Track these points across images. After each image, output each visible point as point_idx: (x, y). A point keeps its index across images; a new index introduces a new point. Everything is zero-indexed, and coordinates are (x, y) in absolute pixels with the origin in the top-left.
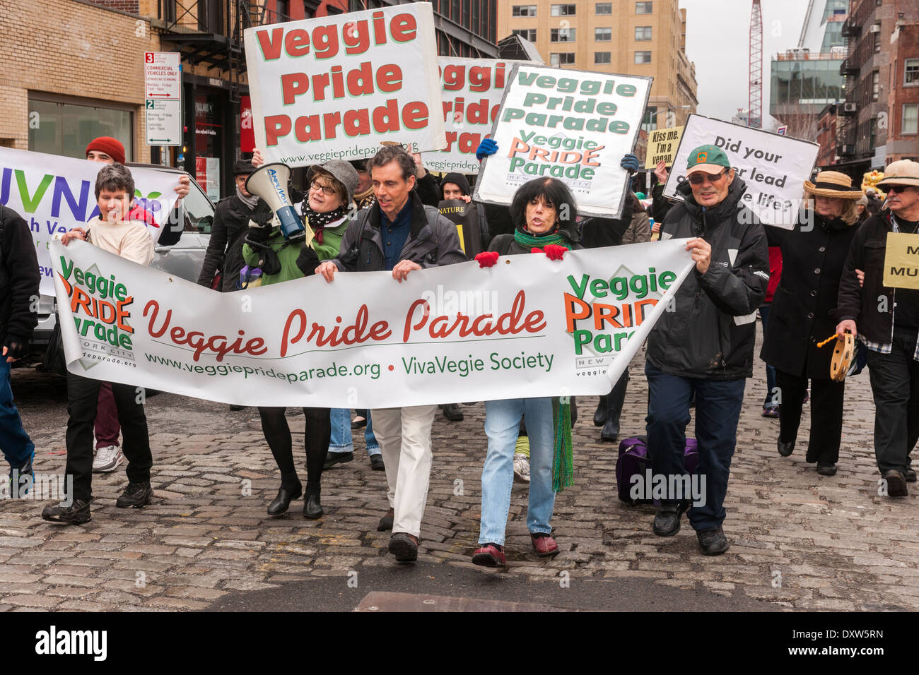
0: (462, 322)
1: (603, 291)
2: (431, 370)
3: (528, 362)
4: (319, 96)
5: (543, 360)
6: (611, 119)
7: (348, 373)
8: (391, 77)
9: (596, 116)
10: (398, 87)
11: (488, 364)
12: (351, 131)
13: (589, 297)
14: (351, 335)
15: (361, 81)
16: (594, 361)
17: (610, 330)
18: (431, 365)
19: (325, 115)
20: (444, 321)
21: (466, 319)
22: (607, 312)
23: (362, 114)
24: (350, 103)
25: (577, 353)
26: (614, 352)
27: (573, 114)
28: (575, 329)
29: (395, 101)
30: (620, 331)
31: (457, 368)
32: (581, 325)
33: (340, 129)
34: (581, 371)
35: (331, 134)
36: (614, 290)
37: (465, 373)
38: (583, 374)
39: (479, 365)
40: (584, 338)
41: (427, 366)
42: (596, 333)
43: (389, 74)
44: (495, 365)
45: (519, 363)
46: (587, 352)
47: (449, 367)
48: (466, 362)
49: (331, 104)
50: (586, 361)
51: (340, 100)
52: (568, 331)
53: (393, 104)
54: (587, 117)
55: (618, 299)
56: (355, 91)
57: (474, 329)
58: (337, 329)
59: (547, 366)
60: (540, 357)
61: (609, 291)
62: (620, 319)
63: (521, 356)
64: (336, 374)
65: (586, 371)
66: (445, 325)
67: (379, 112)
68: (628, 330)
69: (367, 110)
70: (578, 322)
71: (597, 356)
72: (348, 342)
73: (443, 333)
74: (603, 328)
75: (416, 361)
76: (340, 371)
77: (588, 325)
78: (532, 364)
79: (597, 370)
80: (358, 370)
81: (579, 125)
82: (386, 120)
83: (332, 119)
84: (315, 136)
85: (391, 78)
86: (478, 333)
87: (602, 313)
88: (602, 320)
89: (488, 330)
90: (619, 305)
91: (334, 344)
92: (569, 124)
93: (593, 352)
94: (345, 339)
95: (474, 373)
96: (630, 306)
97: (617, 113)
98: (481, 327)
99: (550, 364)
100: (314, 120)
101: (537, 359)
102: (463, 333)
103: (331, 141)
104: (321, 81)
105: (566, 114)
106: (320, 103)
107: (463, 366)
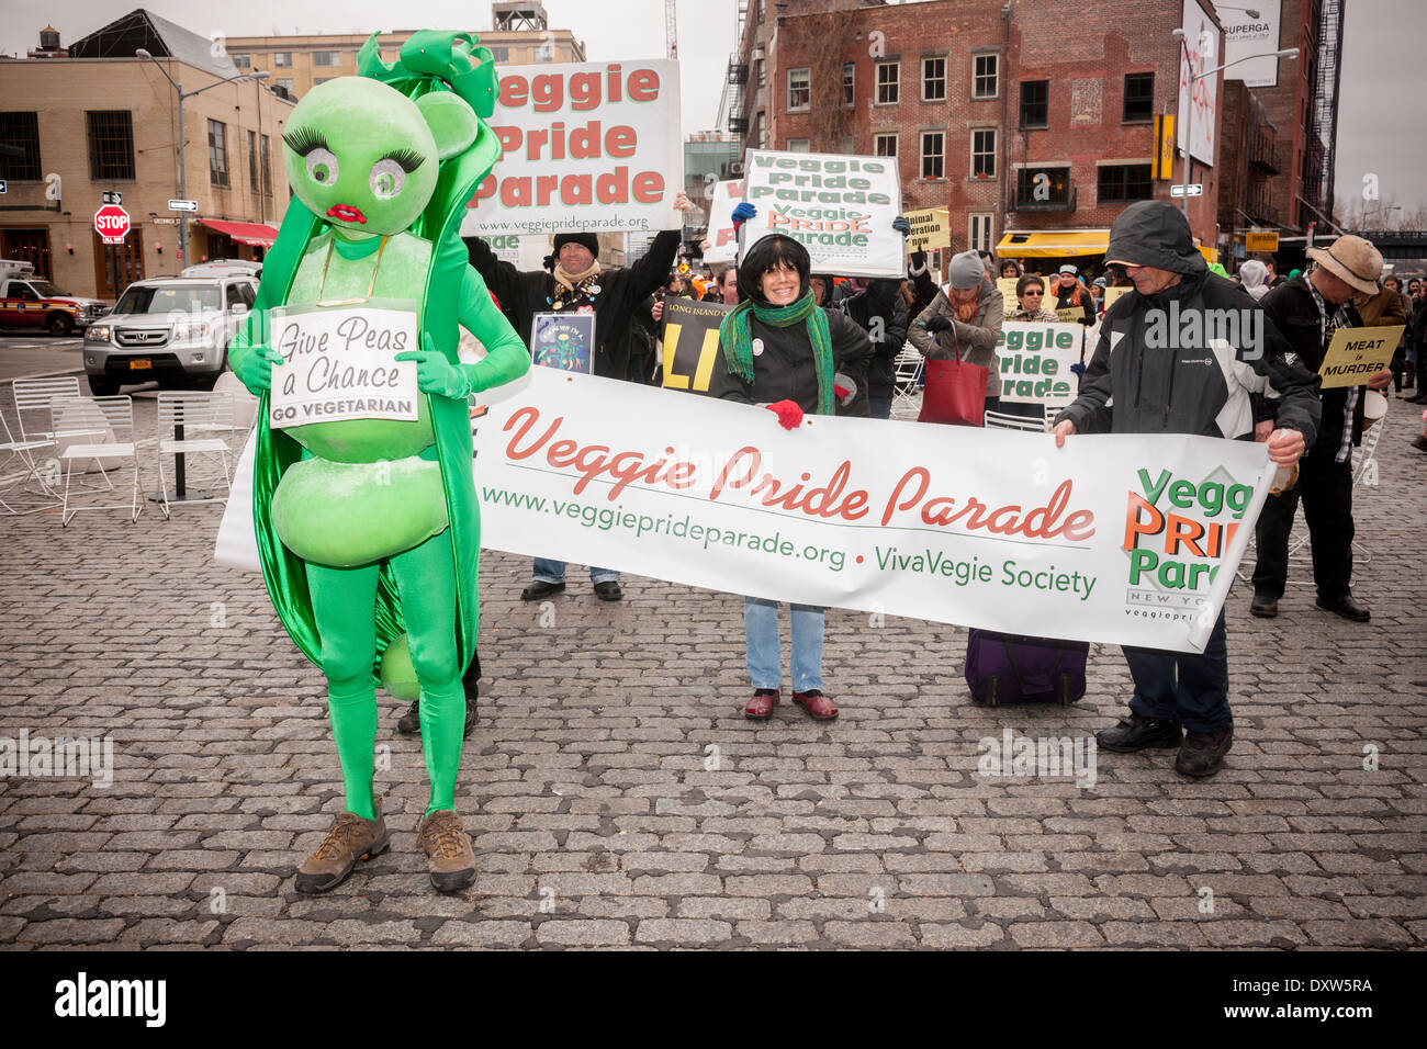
0: (974, 510)
1: (1188, 499)
2: (918, 567)
3: (1058, 582)
4: (533, 155)
5: (1080, 583)
6: (868, 193)
7: (794, 553)
8: (622, 140)
9: (850, 190)
10: (631, 153)
11: (999, 575)
12: (569, 199)
13: (1164, 504)
14: (816, 502)
15: (587, 142)
16: (1154, 599)
17: (1186, 556)
18: (919, 560)
19: (539, 178)
20: (949, 505)
21: (982, 508)
22: (1186, 530)
23: (584, 181)
24: (570, 166)
25: (1132, 582)
26: (1186, 589)
27: (824, 189)
28: (1136, 546)
29: (626, 168)
30: (1200, 561)
31: (954, 571)
32: (1145, 542)
33: (555, 195)
34: (1133, 608)
35: (544, 200)
36: (1203, 501)
37: (963, 581)
38: (1136, 613)
39: (985, 573)
40: (1145, 561)
41: (912, 561)
42: (1165, 558)
43: (621, 137)
44: (1009, 579)
45: (1043, 581)
46: (1148, 582)
47: (943, 567)
48: (968, 566)
49: (546, 165)
50: (1143, 597)
51: (558, 162)
52: (1125, 547)
53: (622, 172)
54: (842, 191)
55: (1207, 515)
56: (578, 153)
57: (990, 523)
58: (799, 488)
59: (1083, 593)
60: (1076, 577)
61: (1195, 500)
62: (1203, 543)
63: (1049, 572)
64: (775, 550)
65: (1141, 609)
66: (947, 510)
67: (605, 180)
68: (1211, 562)
69: (590, 176)
70: (1141, 537)
71: (1159, 590)
72: (808, 511)
73: (942, 520)
74: (1176, 552)
75: (897, 554)
76: (782, 548)
77: (1156, 544)
78: (1062, 586)
79: (1157, 610)
80: (811, 553)
81: (836, 199)
82: (612, 190)
83: (547, 183)
84: (525, 201)
85: (623, 142)
86: (994, 529)
87: (1179, 530)
88: (1177, 541)
89: (1009, 528)
90: (1206, 523)
91: (789, 505)
92: (823, 198)
93: (1154, 584)
94: (805, 504)
95: (975, 584)
96: (1221, 527)
97: (872, 186)
98: (1001, 521)
99: (1088, 591)
100: (524, 183)
101: (1072, 580)
102: (972, 524)
103: (542, 209)
104: (537, 139)
105: (818, 190)
106: (533, 163)
107: (962, 571)
